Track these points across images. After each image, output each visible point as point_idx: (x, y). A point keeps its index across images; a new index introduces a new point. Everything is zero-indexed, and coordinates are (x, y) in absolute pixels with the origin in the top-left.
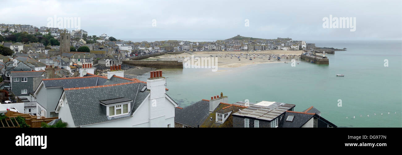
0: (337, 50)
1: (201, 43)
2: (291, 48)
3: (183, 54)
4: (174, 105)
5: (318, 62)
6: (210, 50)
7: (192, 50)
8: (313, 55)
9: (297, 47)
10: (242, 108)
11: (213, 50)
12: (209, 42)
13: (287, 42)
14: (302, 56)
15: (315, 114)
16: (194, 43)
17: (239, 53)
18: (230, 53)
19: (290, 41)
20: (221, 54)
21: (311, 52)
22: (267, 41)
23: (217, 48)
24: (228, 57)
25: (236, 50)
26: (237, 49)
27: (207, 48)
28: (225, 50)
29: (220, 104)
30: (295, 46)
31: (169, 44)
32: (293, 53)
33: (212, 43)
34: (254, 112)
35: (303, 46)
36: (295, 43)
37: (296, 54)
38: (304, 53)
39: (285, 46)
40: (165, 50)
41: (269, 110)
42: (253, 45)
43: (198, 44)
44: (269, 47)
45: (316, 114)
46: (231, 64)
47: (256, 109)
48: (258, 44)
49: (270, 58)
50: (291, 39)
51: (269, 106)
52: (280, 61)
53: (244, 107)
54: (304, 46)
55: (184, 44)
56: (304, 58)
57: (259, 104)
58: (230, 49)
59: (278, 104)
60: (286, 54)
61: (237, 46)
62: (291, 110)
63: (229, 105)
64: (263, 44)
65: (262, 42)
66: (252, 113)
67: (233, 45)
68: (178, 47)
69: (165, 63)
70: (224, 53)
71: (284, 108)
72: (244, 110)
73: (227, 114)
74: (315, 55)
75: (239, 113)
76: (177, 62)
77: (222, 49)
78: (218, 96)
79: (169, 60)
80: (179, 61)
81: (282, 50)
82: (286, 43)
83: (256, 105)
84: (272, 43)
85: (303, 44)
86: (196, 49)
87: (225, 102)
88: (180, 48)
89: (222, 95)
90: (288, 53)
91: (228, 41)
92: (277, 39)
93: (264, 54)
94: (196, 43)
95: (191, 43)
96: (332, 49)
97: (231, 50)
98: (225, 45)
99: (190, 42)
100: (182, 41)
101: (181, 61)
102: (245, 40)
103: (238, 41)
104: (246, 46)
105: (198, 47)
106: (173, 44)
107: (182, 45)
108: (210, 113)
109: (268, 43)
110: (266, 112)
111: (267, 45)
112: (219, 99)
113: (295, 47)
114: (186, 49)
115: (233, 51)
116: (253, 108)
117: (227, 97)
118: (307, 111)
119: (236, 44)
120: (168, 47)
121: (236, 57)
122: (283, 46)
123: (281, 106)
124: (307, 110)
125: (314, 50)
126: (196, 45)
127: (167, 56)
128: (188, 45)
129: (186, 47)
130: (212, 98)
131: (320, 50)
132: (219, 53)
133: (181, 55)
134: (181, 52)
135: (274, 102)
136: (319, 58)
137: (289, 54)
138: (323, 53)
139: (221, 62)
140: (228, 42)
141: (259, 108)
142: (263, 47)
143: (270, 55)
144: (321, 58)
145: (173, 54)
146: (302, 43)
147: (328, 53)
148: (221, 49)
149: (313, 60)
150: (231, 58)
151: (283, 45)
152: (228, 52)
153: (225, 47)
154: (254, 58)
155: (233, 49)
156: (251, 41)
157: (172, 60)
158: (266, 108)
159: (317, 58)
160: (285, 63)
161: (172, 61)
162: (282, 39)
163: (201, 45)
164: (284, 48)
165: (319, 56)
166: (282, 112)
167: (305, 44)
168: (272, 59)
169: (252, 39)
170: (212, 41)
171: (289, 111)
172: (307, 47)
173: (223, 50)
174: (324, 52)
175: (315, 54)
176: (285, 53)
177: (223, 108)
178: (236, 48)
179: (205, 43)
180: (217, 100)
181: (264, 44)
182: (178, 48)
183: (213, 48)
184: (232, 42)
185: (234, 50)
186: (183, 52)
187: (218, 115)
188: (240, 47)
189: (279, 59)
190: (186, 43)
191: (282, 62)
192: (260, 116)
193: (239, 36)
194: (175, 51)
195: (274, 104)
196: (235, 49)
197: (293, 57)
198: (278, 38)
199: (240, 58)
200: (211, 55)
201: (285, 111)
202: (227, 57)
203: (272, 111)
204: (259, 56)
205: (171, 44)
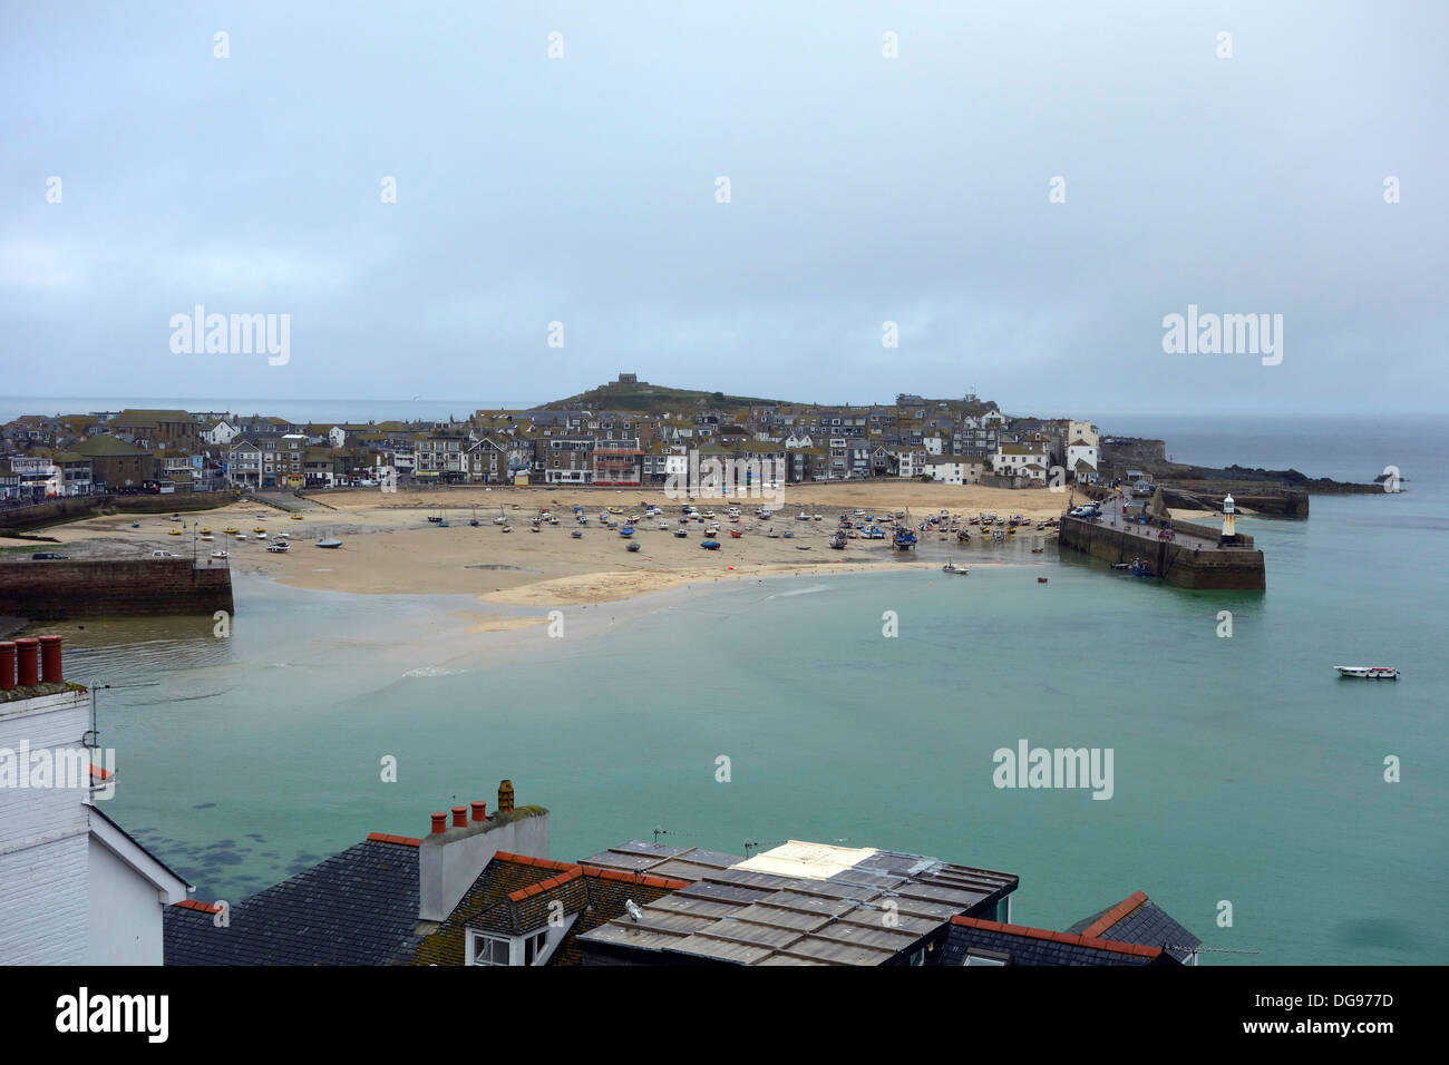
0: (1327, 487)
1: (361, 429)
2: (989, 465)
3: (235, 508)
4: (158, 889)
5: (1182, 575)
6: (425, 480)
7: (295, 484)
8: (1149, 521)
9: (1031, 459)
10: (646, 891)
11: (451, 479)
12: (421, 426)
13: (960, 428)
14: (1070, 526)
15: (1158, 951)
16: (310, 429)
17: (632, 499)
18: (569, 503)
19: (984, 420)
20: (508, 511)
21: (1136, 496)
22: (827, 420)
23: (478, 467)
24: (554, 530)
25: (608, 478)
26: (614, 473)
27: (406, 464)
28: (536, 479)
29: (497, 864)
30: (1019, 458)
31: (130, 438)
32: (1003, 506)
33: (442, 433)
34: (730, 920)
35: (1075, 455)
36: (1023, 432)
37: (1026, 515)
38: (1084, 504)
39: (948, 455)
40: (95, 480)
41: (837, 910)
42: (724, 445)
43: (339, 437)
44: (840, 461)
45: (1164, 955)
46: (577, 580)
47: (739, 895)
48: (763, 437)
49: (841, 535)
50: (992, 406)
51: (835, 881)
52: (914, 559)
53: (660, 881)
54: (1084, 454)
55: (236, 440)
56: (1081, 543)
57: (763, 863)
58: (566, 473)
59: (894, 867)
60: (952, 512)
61: (614, 450)
62: (986, 909)
63: (557, 870)
64: (799, 438)
65: (789, 422)
66: (713, 928)
67: (591, 447)
68: (198, 461)
69: (100, 577)
70: (524, 502)
71: (938, 893)
72: (665, 902)
73: (542, 939)
74: (1164, 524)
75: (628, 928)
76: (184, 567)
77: (510, 473)
78: (478, 810)
79: (128, 553)
80: (202, 563)
81: (927, 479)
82: (957, 436)
83: (747, 873)
84: (861, 433)
85: (1081, 443)
86: (330, 476)
87: (528, 851)
88: (207, 464)
89: (506, 795)
90: (970, 503)
91: (552, 414)
92: (893, 403)
93: (805, 508)
94: (324, 430)
95: (293, 428)
96: (1293, 477)
97: (576, 476)
98: (533, 446)
99: (284, 427)
100: (223, 418)
101: (217, 564)
102: (674, 413)
103: (622, 414)
104: (678, 453)
105: (345, 459)
106: (155, 440)
107: (222, 446)
108: (423, 931)
109: (828, 435)
110: (812, 924)
111: (826, 449)
112: (486, 830)
113: (1018, 463)
114: (253, 476)
115: (589, 485)
116: (718, 892)
117: (540, 812)
118: (1099, 927)
119: (610, 437)
120: (121, 460)
121: (612, 527)
122: (939, 453)
123: (921, 877)
124: (1098, 918)
125: (1161, 486)
126: (326, 444)
127: (113, 526)
128: (271, 443)
129: (256, 460)
130: (438, 821)
131: (1201, 487)
132: (494, 501)
133: (215, 521)
134: (219, 493)
135: (868, 853)
136: (1192, 544)
137: (974, 513)
138: (1220, 508)
139: (507, 567)
140: (555, 423)
141: (765, 889)
142: (799, 458)
143: (844, 519)
144: (1209, 547)
145: (162, 508)
146: (1073, 436)
147: (1264, 509)
148: (502, 472)
149: (1151, 555)
150: (577, 536)
151: (935, 445)
152: (556, 495)
153: (534, 458)
154: (736, 536)
155: (588, 476)
156: (713, 420)
157: (153, 557)
158: (815, 890)
159: (1179, 540)
160: (949, 570)
161: (151, 565)
162: (928, 403)
163: (362, 443)
164: (945, 471)
165: (1193, 527)
166: (926, 927)
167: (1093, 439)
168: (856, 547)
169: (718, 400)
170: (440, 417)
171: (970, 921)
172: (1106, 465)
173: (522, 478)
174: (1229, 499)
175: (1164, 513)
176: (952, 505)
177: (517, 895)
178: (608, 463)
179: (390, 427)
180: (471, 834)
181: (806, 442)
182: (196, 469)
183: (452, 466)
184: (584, 423)
185: (594, 480)
186: (234, 499)
187: (480, 944)
188: (640, 459)
189: (904, 544)
190: (257, 432)
191: (927, 566)
192: (769, 952)
193: (627, 380)
194: (171, 490)
195: (867, 862)
196: (601, 475)
197: (1005, 529)
198: (901, 398)
199: (639, 537)
200: (436, 513)
201: (947, 916)
202: (545, 527)
203: (854, 917)
204: (766, 526)
205: (139, 437)
